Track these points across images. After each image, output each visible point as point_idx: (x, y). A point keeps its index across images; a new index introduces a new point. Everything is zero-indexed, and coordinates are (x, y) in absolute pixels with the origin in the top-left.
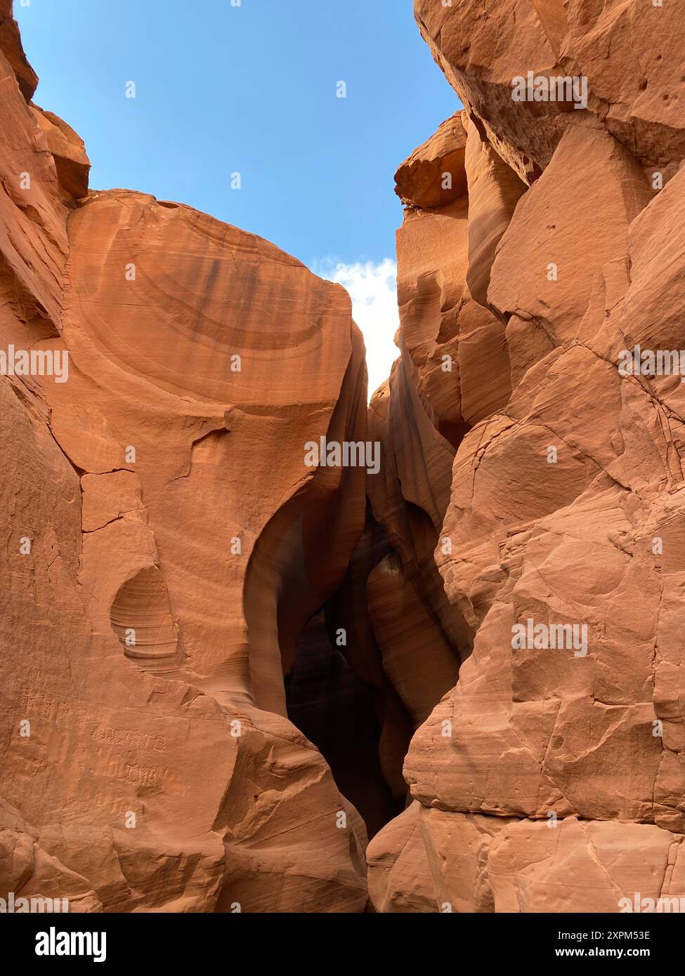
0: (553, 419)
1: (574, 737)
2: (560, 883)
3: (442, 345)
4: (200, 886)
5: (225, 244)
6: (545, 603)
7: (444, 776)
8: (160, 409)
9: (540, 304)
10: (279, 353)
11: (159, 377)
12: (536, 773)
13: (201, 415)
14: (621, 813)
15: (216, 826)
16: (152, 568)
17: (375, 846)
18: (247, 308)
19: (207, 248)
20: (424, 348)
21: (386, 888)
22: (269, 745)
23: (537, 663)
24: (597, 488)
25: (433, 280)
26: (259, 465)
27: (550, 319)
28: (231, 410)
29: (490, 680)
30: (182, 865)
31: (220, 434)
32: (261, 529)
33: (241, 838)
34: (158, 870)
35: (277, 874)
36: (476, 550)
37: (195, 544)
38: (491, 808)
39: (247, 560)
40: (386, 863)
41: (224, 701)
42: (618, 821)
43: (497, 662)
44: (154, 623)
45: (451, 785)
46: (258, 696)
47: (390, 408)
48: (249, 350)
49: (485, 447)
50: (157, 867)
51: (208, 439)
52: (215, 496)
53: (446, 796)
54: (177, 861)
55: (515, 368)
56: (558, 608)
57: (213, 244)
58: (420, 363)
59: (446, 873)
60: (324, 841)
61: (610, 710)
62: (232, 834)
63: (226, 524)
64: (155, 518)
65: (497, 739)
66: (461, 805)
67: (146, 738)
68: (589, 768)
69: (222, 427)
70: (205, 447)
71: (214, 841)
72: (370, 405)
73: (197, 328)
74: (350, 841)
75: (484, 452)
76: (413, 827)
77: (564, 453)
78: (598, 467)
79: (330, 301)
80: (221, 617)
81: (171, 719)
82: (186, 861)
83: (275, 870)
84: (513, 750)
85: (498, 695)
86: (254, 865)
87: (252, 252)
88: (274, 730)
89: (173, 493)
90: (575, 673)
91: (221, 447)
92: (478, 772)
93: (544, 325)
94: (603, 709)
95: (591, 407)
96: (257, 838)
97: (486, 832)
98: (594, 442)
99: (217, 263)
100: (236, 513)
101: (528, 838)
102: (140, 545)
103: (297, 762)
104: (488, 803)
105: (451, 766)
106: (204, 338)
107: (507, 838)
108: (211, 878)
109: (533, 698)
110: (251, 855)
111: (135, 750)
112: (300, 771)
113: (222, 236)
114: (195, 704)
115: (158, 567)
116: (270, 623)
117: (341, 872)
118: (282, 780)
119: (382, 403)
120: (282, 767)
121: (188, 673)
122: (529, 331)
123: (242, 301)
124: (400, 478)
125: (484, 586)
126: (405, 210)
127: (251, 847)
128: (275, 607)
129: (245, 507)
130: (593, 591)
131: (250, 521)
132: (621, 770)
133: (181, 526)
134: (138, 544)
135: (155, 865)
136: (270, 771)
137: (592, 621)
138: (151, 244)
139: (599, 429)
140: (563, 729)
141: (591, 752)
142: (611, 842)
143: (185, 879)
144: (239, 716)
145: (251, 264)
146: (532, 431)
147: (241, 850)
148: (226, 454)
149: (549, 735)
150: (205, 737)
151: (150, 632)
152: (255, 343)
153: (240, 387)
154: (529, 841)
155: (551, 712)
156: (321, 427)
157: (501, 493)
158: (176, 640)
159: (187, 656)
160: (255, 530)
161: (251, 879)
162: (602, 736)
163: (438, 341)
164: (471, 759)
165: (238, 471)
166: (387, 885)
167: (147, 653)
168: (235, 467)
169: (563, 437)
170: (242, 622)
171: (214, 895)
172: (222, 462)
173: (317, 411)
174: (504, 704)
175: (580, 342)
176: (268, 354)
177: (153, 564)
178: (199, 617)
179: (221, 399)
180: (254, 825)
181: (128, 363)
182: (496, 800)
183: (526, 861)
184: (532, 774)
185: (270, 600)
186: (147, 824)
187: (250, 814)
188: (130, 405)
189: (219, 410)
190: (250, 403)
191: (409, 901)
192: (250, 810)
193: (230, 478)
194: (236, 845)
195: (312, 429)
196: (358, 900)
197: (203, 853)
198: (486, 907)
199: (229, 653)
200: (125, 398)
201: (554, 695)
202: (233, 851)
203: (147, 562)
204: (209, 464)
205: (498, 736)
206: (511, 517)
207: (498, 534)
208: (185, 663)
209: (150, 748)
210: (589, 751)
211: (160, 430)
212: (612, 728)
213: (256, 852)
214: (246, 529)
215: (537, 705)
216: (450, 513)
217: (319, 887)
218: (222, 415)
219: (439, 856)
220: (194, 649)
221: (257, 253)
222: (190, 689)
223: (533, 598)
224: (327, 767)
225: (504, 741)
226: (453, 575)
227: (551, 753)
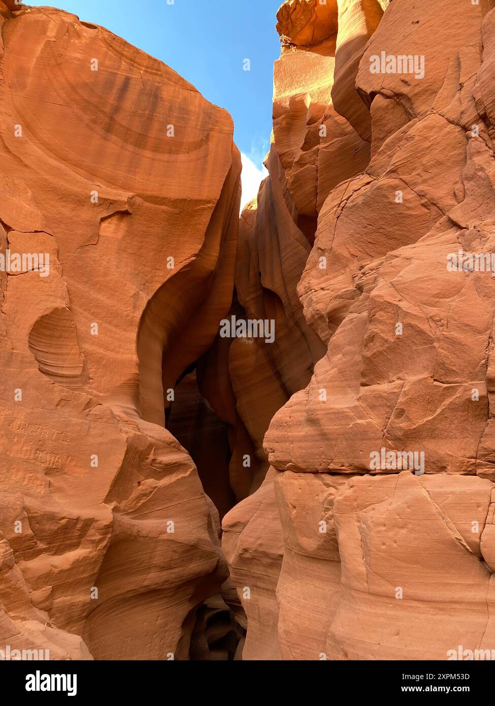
0: (407, 174)
1: (414, 410)
2: (398, 517)
3: (306, 152)
4: (93, 542)
5: (135, 64)
6: (397, 306)
7: (300, 444)
8: (76, 189)
9: (402, 83)
10: (174, 157)
11: (77, 165)
12: (379, 438)
13: (109, 197)
14: (449, 467)
15: (107, 500)
16: (63, 308)
17: (230, 516)
18: (150, 118)
19: (120, 66)
20: (291, 154)
21: (236, 547)
22: (151, 446)
23: (385, 353)
24: (439, 230)
25: (302, 102)
26: (154, 244)
27: (410, 95)
28: (133, 197)
29: (341, 372)
30: (79, 526)
31: (124, 214)
32: (153, 293)
33: (126, 511)
34: (58, 529)
35: (152, 538)
36: (332, 282)
37: (99, 297)
38: (337, 467)
39: (141, 313)
40: (237, 529)
41: (117, 411)
42: (446, 473)
43: (348, 357)
44: (64, 351)
45: (304, 451)
46: (144, 413)
47: (257, 218)
48: (150, 152)
49: (347, 199)
50: (59, 526)
51: (113, 218)
52: (118, 262)
53: (299, 460)
54: (75, 522)
55: (375, 140)
56: (407, 309)
57: (125, 64)
58: (287, 166)
59: (294, 519)
60: (189, 518)
61: (446, 387)
62: (119, 508)
63: (126, 284)
64: (68, 274)
65: (347, 413)
66: (311, 467)
67: (54, 432)
68: (425, 434)
69: (125, 209)
70: (111, 224)
71: (105, 510)
72: (242, 215)
73: (109, 129)
74: (208, 519)
75: (346, 203)
76: (259, 504)
77: (414, 201)
78: (441, 213)
79: (217, 122)
80: (118, 352)
81: (75, 420)
82: (82, 523)
83: (151, 535)
84: (359, 421)
85: (347, 383)
86: (135, 530)
87: (155, 74)
88: (156, 436)
89: (84, 255)
90: (418, 360)
91: (123, 225)
92: (328, 439)
93: (403, 102)
94: (441, 387)
95: (439, 163)
96: (139, 512)
97: (331, 486)
98: (440, 192)
99: (127, 80)
100: (133, 278)
101: (370, 486)
102: (55, 291)
103: (172, 460)
104: (335, 464)
105: (305, 436)
106: (114, 138)
107: (352, 487)
108: (101, 537)
109: (378, 382)
110: (134, 523)
111: (45, 440)
112: (174, 466)
113: (133, 58)
114: (95, 411)
115: (70, 309)
116: (156, 365)
117: (200, 540)
118: (160, 472)
119: (251, 214)
120: (160, 463)
121: (90, 390)
122: (390, 107)
123: (147, 112)
124: (260, 270)
125: (340, 303)
126: (283, 46)
127: (133, 518)
128: (161, 354)
129: (141, 275)
130: (437, 296)
131: (145, 286)
132: (451, 434)
133: (89, 282)
134: (53, 289)
135: (57, 525)
136: (151, 465)
137: (436, 319)
138: (73, 56)
139: (445, 181)
140: (406, 403)
141: (427, 421)
142: (441, 487)
143: (81, 536)
144: (129, 423)
145: (156, 84)
146: (389, 183)
147: (126, 520)
148: (127, 231)
149: (391, 409)
150: (102, 435)
151: (60, 357)
152: (155, 147)
153: (141, 180)
154: (371, 488)
155: (396, 391)
156: (204, 220)
157: (358, 235)
158: (82, 365)
159: (90, 378)
160: (148, 292)
161: (132, 541)
162: (437, 409)
163: (303, 149)
164: (322, 430)
165: (136, 246)
166: (237, 544)
167: (57, 372)
168: (134, 243)
169: (414, 188)
170: (135, 358)
171: (103, 549)
172: (124, 237)
173: (201, 206)
174: (352, 390)
175: (434, 111)
176: (165, 157)
177: (65, 306)
178: (101, 351)
179: (125, 187)
180: (137, 503)
181: (50, 150)
182: (343, 460)
183: (368, 503)
184: (376, 439)
185: (157, 349)
186: (52, 495)
187: (134, 495)
188: (51, 183)
189: (124, 196)
190: (149, 193)
191: (252, 554)
192: (134, 492)
193: (130, 251)
194: (122, 515)
195: (196, 220)
196: (212, 560)
197: (96, 518)
198: (329, 542)
199: (124, 379)
200: (47, 177)
201: (398, 379)
202: (119, 519)
203: (61, 304)
204: (113, 238)
205: (347, 410)
206: (363, 255)
207: (352, 268)
208: (87, 383)
209: (55, 440)
210: (425, 420)
211: (75, 206)
212: (447, 402)
213: (136, 522)
214: (141, 290)
215: (383, 387)
216: (313, 254)
217: (183, 549)
218: (126, 200)
219: (290, 506)
220: (96, 374)
221: (161, 75)
222: (91, 399)
223: (386, 301)
224: (194, 466)
225: (352, 414)
226: (312, 301)
227: (393, 422)
